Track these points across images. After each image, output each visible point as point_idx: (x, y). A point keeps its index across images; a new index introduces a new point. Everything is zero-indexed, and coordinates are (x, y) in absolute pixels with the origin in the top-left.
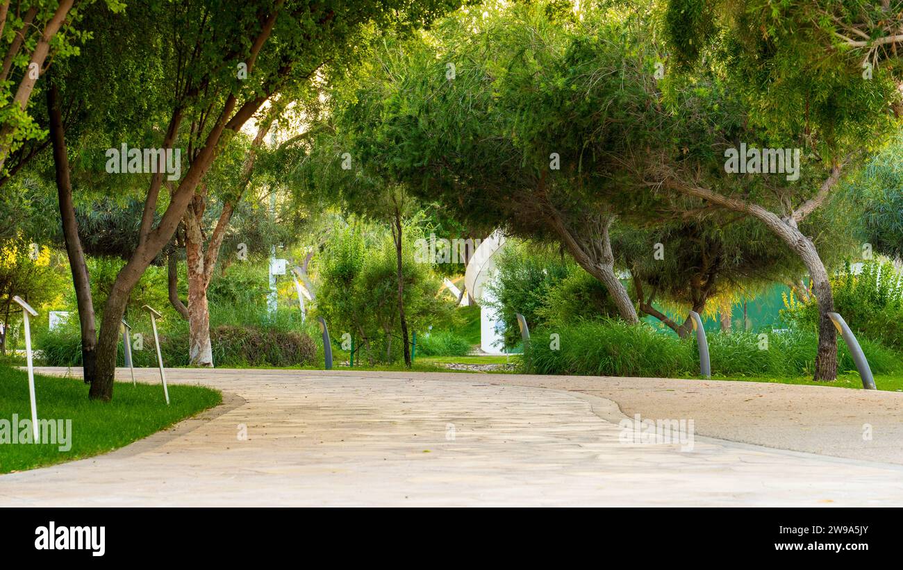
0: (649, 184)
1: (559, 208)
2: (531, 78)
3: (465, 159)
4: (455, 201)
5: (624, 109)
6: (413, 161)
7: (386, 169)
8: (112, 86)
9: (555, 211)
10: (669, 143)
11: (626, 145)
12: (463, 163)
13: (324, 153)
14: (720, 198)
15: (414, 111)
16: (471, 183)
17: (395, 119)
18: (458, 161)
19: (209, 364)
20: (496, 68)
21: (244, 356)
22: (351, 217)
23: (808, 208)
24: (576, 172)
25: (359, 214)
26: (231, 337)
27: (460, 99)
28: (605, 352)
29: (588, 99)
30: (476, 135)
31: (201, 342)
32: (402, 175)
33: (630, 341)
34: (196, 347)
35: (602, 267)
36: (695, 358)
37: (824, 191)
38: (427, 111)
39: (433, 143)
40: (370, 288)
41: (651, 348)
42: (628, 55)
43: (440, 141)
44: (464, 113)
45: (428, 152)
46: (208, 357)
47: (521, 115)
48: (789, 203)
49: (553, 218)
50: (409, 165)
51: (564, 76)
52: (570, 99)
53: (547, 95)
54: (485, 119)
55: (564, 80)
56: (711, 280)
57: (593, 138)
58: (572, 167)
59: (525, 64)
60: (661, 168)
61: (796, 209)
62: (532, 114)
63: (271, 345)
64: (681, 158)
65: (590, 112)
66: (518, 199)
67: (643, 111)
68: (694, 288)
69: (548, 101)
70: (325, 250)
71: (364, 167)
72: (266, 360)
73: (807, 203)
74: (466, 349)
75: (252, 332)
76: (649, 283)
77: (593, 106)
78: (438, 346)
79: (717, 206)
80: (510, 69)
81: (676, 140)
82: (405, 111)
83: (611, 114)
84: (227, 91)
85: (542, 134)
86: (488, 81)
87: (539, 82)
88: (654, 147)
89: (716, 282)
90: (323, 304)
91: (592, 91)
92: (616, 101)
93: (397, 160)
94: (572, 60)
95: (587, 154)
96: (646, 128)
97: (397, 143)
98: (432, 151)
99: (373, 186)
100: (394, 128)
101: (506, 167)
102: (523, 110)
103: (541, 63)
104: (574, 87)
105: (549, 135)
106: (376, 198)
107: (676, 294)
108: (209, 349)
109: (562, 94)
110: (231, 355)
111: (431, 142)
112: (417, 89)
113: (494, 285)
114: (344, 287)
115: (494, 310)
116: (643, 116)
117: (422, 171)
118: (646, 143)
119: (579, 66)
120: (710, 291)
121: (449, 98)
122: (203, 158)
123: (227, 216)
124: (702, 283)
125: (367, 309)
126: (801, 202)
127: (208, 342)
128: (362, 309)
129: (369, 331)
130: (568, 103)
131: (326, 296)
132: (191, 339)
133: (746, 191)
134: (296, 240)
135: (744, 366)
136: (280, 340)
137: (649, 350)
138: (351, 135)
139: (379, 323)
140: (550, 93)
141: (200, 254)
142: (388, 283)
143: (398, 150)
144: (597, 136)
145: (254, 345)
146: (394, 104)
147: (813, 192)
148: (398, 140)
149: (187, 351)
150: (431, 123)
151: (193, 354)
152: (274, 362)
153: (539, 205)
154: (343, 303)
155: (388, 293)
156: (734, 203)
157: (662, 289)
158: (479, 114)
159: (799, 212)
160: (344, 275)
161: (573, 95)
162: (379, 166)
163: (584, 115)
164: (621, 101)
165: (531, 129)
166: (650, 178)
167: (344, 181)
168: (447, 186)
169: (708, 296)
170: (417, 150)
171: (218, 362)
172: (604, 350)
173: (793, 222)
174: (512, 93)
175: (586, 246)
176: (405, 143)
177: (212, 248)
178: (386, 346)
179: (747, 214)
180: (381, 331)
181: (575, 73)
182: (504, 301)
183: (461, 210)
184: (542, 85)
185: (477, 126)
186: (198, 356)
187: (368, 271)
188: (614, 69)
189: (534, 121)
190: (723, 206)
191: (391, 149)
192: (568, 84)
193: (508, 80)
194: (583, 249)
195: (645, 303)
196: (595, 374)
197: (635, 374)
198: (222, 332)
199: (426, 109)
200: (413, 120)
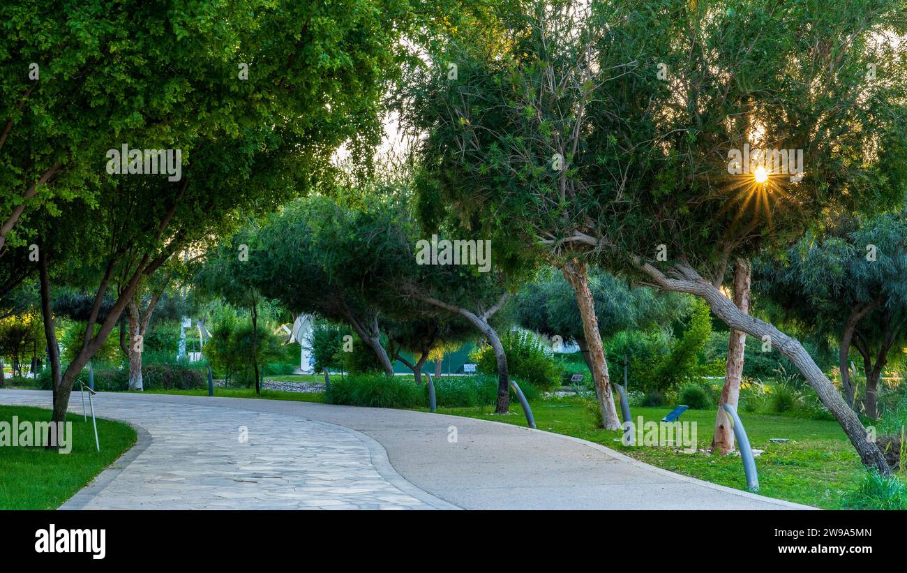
0: (402, 296)
1: (349, 305)
2: (335, 233)
3: (295, 276)
4: (288, 300)
5: (389, 253)
6: (264, 277)
7: (248, 280)
8: (75, 240)
9: (346, 307)
10: (414, 273)
11: (390, 273)
12: (293, 278)
13: (212, 269)
14: (443, 305)
15: (266, 248)
16: (298, 289)
17: (254, 252)
18: (291, 277)
19: (140, 389)
20: (315, 227)
21: (162, 384)
22: (228, 305)
23: (493, 311)
24: (360, 288)
25: (232, 304)
26: (154, 372)
27: (293, 242)
28: (375, 393)
29: (368, 247)
30: (302, 263)
31: (136, 376)
32: (257, 284)
33: (389, 386)
34: (133, 379)
35: (373, 339)
36: (426, 396)
37: (502, 300)
38: (274, 248)
39: (277, 266)
40: (238, 341)
41: (401, 390)
42: (392, 221)
43: (280, 265)
44: (295, 250)
45: (273, 272)
46: (140, 385)
47: (329, 254)
48: (482, 308)
49: (346, 311)
50: (261, 279)
51: (354, 232)
52: (358, 246)
53: (344, 243)
54: (307, 253)
55: (354, 235)
56: (432, 341)
57: (370, 269)
58: (358, 284)
59: (331, 223)
60: (410, 287)
61: (486, 312)
62: (335, 254)
63: (178, 377)
64: (421, 281)
65: (369, 254)
66: (325, 300)
67: (400, 254)
68: (422, 345)
69: (344, 246)
70: (214, 314)
71: (235, 278)
72: (175, 386)
73: (493, 307)
74: (293, 370)
75: (167, 369)
76: (398, 342)
77: (371, 250)
78: (276, 369)
79: (441, 309)
80: (323, 227)
81: (419, 271)
82: (261, 247)
83: (381, 255)
84: (144, 251)
85: (341, 266)
86: (310, 232)
87: (340, 235)
88: (406, 275)
89: (435, 341)
90: (210, 350)
91: (371, 242)
92: (385, 248)
93: (255, 276)
94: (359, 223)
95: (367, 277)
96: (401, 264)
97: (255, 265)
98: (276, 271)
99: (241, 289)
100: (254, 257)
101: (319, 281)
102: (330, 251)
103: (342, 223)
104: (360, 239)
105: (345, 267)
106: (242, 295)
107: (414, 348)
108: (141, 380)
109: (353, 244)
110: (154, 382)
111: (275, 266)
112: (268, 234)
113: (309, 338)
114: (223, 341)
115: (309, 352)
116: (400, 257)
117: (269, 282)
118: (401, 272)
119: (364, 227)
120: (431, 345)
121: (286, 241)
122: (127, 292)
123: (154, 302)
124: (427, 342)
125: (236, 353)
126: (488, 307)
127: (140, 376)
128: (233, 353)
129: (237, 365)
130: (356, 249)
131: (212, 345)
132: (130, 375)
133: (458, 300)
134: (196, 312)
135: (454, 400)
136: (184, 373)
137: (399, 392)
138: (228, 260)
139: (243, 361)
140: (346, 243)
141: (137, 324)
142: (249, 339)
143: (255, 270)
144: (373, 267)
145: (168, 376)
146: (254, 243)
147: (496, 302)
148: (256, 264)
149: (128, 381)
150: (276, 256)
151: (131, 383)
152: (179, 387)
153: (337, 303)
154: (222, 350)
155: (248, 344)
156: (451, 307)
157: (405, 345)
158: (304, 250)
159: (488, 313)
160: (223, 333)
161: (359, 244)
162: (244, 279)
163: (366, 256)
164: (388, 249)
165: (334, 262)
166: (403, 292)
167: (224, 285)
168: (284, 291)
169: (431, 349)
170: (267, 270)
171: (147, 388)
172: (374, 392)
173: (485, 319)
174: (323, 241)
175: (363, 326)
176: (260, 266)
177: (145, 321)
178: (246, 374)
179: (458, 313)
180: (244, 366)
181: (361, 231)
182: (315, 347)
183: (291, 304)
184: (342, 237)
185: (303, 258)
186: (134, 384)
187: (238, 331)
188: (384, 229)
189: (336, 258)
190: (445, 309)
191: (251, 269)
192: (356, 237)
193: (321, 234)
194: (362, 328)
195: (395, 353)
196: (368, 406)
197: (391, 406)
198: (149, 369)
199: (273, 247)
200: (264, 253)
